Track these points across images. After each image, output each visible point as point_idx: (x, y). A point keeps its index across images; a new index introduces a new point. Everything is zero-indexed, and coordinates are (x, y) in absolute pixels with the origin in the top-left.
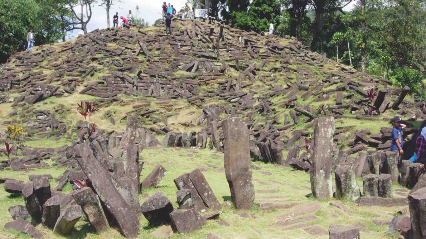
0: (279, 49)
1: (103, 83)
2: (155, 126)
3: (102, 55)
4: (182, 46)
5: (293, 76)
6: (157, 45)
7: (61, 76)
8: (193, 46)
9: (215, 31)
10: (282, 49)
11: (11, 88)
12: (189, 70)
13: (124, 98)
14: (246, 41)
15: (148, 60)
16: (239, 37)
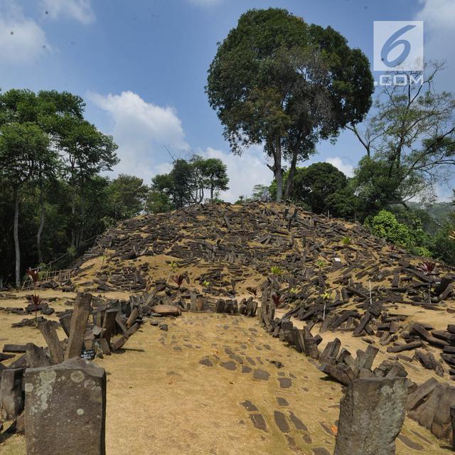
0: (343, 231)
1: (187, 248)
2: (224, 288)
3: (192, 225)
4: (260, 222)
5: (353, 254)
6: (238, 220)
7: (154, 239)
8: (269, 223)
9: (289, 211)
10: (346, 231)
11: (112, 245)
12: (263, 243)
13: (203, 262)
14: (315, 222)
15: (229, 232)
16: (309, 218)
